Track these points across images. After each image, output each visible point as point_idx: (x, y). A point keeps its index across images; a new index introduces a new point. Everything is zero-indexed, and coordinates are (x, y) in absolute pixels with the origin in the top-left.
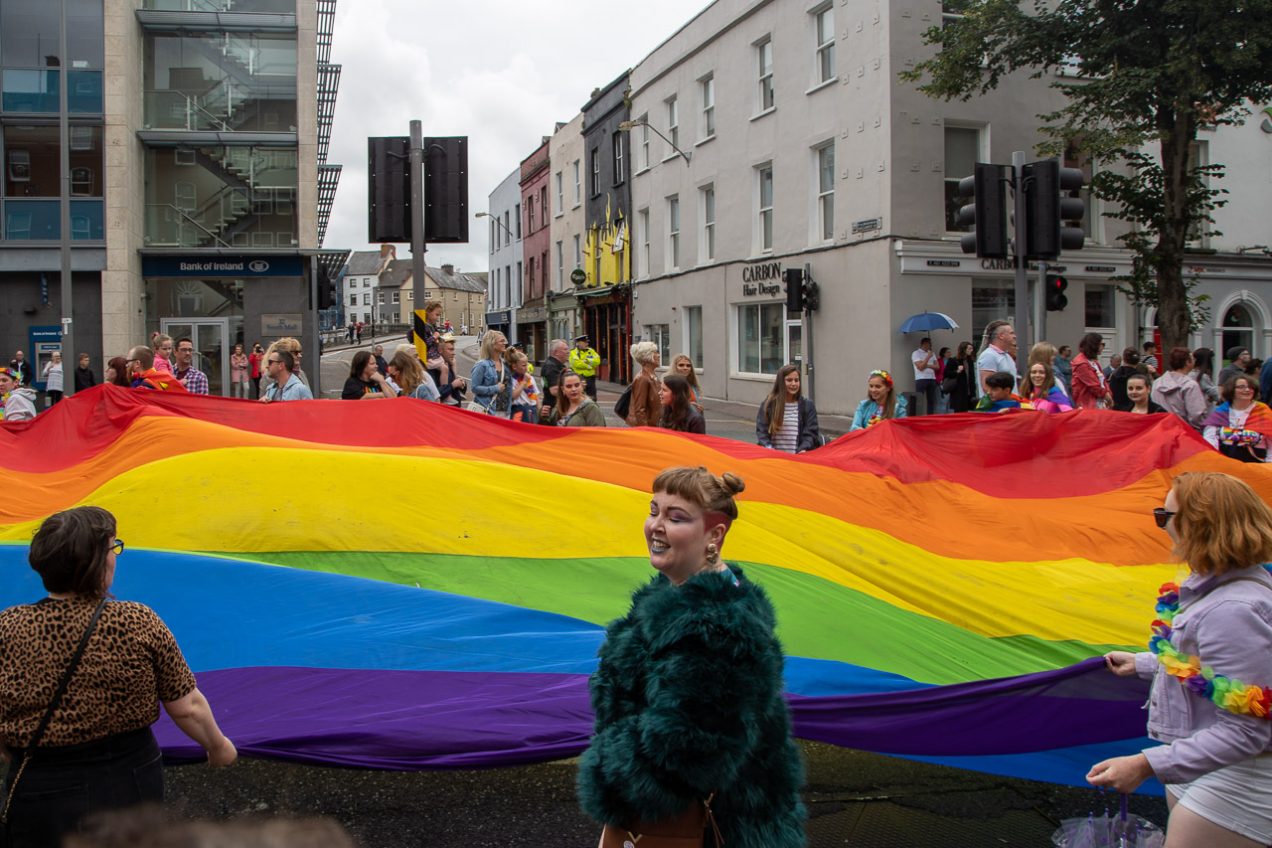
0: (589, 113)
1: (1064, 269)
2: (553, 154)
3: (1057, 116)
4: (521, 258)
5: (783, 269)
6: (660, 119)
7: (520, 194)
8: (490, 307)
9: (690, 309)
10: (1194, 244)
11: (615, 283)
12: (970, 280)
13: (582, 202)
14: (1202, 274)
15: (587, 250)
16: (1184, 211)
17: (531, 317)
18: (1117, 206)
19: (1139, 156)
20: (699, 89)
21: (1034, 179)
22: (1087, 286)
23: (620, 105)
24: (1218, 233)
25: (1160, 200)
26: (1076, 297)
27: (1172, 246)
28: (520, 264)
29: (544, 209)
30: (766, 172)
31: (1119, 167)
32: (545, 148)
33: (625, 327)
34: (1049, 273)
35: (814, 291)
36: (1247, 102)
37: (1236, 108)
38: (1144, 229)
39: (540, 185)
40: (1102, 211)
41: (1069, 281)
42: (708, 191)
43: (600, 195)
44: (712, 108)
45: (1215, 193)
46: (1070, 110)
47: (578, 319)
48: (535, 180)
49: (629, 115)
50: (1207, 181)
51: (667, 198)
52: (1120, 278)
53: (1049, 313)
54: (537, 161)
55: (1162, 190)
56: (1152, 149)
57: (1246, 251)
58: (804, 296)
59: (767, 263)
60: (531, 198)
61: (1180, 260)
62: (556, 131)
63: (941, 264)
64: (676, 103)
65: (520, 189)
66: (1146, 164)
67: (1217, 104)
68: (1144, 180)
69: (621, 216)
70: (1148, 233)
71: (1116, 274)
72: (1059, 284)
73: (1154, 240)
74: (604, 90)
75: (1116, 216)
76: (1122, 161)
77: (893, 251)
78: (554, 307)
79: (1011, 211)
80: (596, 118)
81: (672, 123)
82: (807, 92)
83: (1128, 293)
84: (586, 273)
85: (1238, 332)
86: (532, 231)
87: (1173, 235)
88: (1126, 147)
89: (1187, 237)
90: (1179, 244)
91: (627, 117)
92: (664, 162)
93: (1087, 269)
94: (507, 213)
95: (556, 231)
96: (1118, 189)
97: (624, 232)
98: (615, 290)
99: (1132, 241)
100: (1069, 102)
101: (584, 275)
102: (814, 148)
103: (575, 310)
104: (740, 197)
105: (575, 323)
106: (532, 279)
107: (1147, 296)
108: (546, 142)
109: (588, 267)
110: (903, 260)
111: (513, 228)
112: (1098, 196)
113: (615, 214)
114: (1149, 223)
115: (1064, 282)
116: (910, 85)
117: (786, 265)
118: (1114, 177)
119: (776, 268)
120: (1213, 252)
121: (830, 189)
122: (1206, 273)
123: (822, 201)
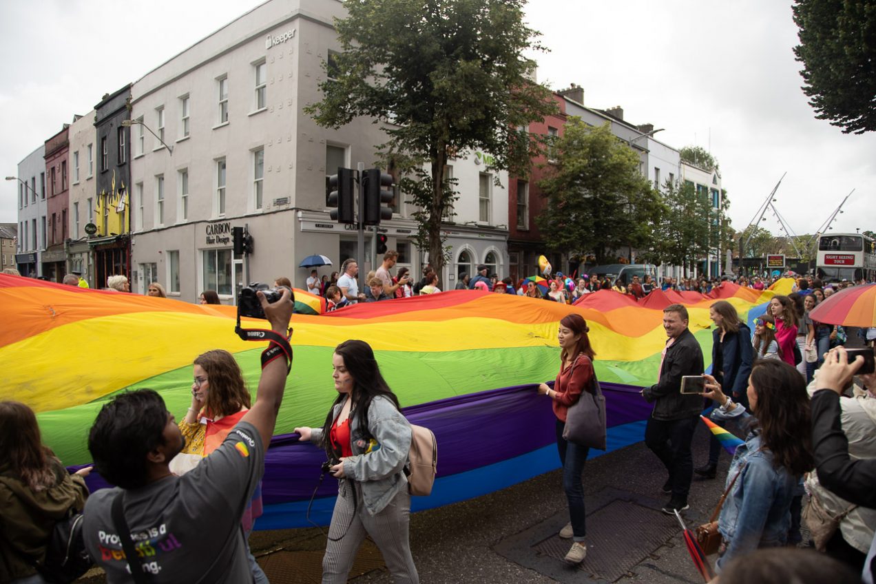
0: (100, 111)
1: (386, 231)
2: (71, 137)
3: (384, 146)
4: (45, 214)
5: (231, 227)
6: (152, 121)
7: (44, 165)
8: (19, 250)
9: (171, 253)
10: (446, 219)
11: (118, 233)
12: (338, 236)
13: (94, 175)
14: (449, 235)
15: (98, 209)
16: (441, 202)
17: (54, 257)
18: (411, 197)
19: (422, 171)
20: (180, 104)
21: (368, 179)
22: (397, 240)
23: (123, 108)
24: (456, 214)
25: (431, 195)
27: (435, 220)
28: (44, 218)
29: (65, 177)
30: (221, 163)
31: (413, 176)
32: (66, 132)
33: (126, 265)
34: (378, 233)
35: (250, 241)
36: (468, 148)
37: (464, 151)
38: (424, 210)
39: (61, 159)
40: (405, 200)
41: (388, 238)
42: (184, 173)
43: (107, 171)
44: (188, 118)
45: (455, 193)
46: (390, 143)
47: (91, 259)
48: (57, 156)
49: (130, 116)
50: (452, 187)
51: (156, 176)
52: (412, 236)
53: (378, 255)
54: (58, 141)
55: (432, 190)
56: (428, 167)
57: (469, 224)
58: (244, 245)
59: (222, 223)
60: (53, 169)
61: (439, 227)
62: (75, 121)
63: (323, 226)
64: (163, 112)
65: (44, 161)
66: (425, 175)
67: (456, 147)
68: (424, 184)
69: (123, 187)
70: (425, 213)
71: (410, 234)
72: (383, 239)
73: (428, 216)
74: (112, 95)
75: (410, 203)
76: (415, 173)
77: (296, 218)
78: (73, 250)
79: (356, 197)
80: (105, 115)
81: (160, 124)
82: (250, 114)
83: (416, 244)
84: (97, 226)
85: (464, 265)
86: (54, 194)
87: (436, 214)
88: (416, 166)
89: (443, 215)
90: (439, 218)
91: (129, 117)
92: (155, 151)
93: (398, 231)
94: (34, 179)
95: (73, 195)
96: (412, 188)
97: (125, 198)
98: (119, 239)
99: (418, 216)
100: (389, 138)
101: (96, 227)
102: (252, 150)
103: (88, 253)
104: (205, 178)
105: (89, 262)
106: (54, 230)
107: (425, 246)
108: (66, 129)
109: (99, 222)
110: (302, 223)
111: (39, 190)
112: (403, 191)
113: (118, 185)
114: (426, 207)
115: (385, 238)
116: (309, 115)
117: (233, 224)
118: (411, 181)
119: (227, 226)
120: (455, 224)
121: (261, 177)
122: (451, 235)
123: (256, 184)
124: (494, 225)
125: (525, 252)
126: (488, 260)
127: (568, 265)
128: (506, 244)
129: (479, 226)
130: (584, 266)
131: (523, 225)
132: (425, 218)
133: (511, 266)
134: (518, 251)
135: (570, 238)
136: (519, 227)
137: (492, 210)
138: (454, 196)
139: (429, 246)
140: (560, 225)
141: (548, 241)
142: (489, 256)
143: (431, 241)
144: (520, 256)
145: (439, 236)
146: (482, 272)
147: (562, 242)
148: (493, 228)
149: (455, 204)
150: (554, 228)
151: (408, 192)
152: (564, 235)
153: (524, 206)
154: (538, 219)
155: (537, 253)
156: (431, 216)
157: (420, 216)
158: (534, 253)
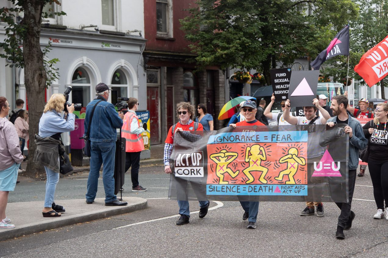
10: (52, 22)
14: (54, 43)
57: (86, 29)
61: (38, 32)
85: (81, 87)
87: (33, 12)
89: (43, 15)
90: (37, 19)
120: (65, 28)
122: (60, 43)
124: (124, 31)
125: (167, 68)
126: (117, 79)
127: (228, 86)
128: (141, 57)
129: (101, 32)
130: (250, 86)
131: (166, 31)
133: (148, 88)
134: (160, 68)
135: (227, 48)
136: (159, 34)
137: (120, 8)
139: (23, 60)
140: (215, 31)
141: (199, 53)
142: (118, 74)
143: (27, 52)
144: (161, 74)
145: (38, 45)
146: (102, 93)
147: (217, 54)
148: (123, 34)
150: (206, 36)
152: (221, 44)
153: (166, 5)
154: (186, 23)
155: (185, 70)
156: (25, 14)
157: (8, 15)
158: (182, 70)
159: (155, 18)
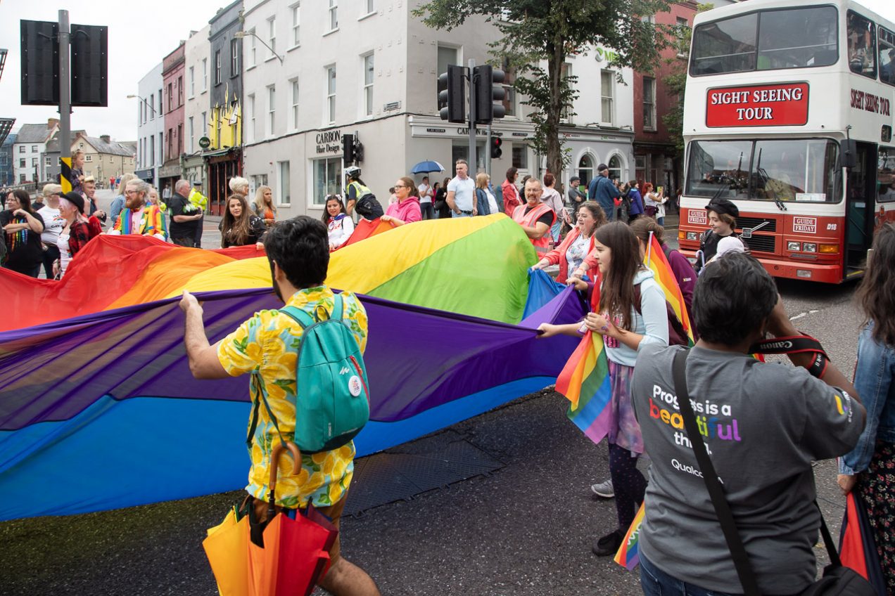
0: (214, 24)
1: (501, 134)
2: (187, 53)
3: (497, 44)
4: (163, 130)
5: (342, 135)
6: (264, 32)
7: (162, 82)
8: (138, 166)
9: (282, 163)
10: (565, 121)
11: (231, 146)
12: (451, 140)
13: (208, 89)
14: (568, 137)
15: (212, 123)
16: (559, 101)
17: (170, 172)
18: (527, 98)
19: (538, 69)
20: (290, 13)
21: (480, 76)
22: (513, 144)
23: (236, 21)
24: (575, 114)
25: (548, 95)
26: (507, 150)
27: (554, 120)
28: (161, 134)
29: (180, 93)
30: (331, 71)
31: (529, 75)
32: (182, 48)
34: (493, 136)
35: (360, 149)
36: (588, 43)
37: (584, 46)
38: (541, 111)
39: (177, 76)
40: (521, 101)
41: (503, 142)
42: (295, 82)
43: (221, 84)
44: (299, 27)
45: (574, 92)
46: (503, 40)
47: (204, 173)
48: (173, 72)
49: (243, 28)
50: (571, 85)
51: (268, 87)
52: (529, 139)
53: (492, 159)
54: (175, 57)
55: (549, 89)
56: (544, 65)
57: (590, 126)
58: (354, 152)
59: (332, 131)
60: (170, 85)
61: (557, 129)
62: (191, 36)
63: (435, 131)
64: (274, 21)
65: (162, 78)
66: (542, 74)
67: (575, 43)
68: (540, 83)
69: (236, 99)
70: (542, 113)
71: (527, 137)
72: (497, 142)
73: (546, 117)
74: (226, 8)
75: (527, 103)
76: (531, 72)
77: (407, 122)
78: (187, 165)
80: (219, 29)
81: (271, 35)
82: (359, 19)
83: (532, 147)
84: (211, 140)
85: (586, 170)
86: (171, 110)
87: (554, 115)
88: (532, 64)
89: (561, 116)
90: (557, 119)
91: (241, 29)
92: (266, 62)
93: (514, 134)
94: (152, 96)
95: (189, 109)
96: (528, 87)
97: (238, 110)
98: (231, 152)
99: (535, 118)
100: (503, 36)
101: (209, 141)
102: (361, 56)
103: (202, 167)
104: (315, 85)
105: (202, 176)
106: (170, 145)
107: (542, 149)
108: (183, 45)
109: (212, 136)
110: (413, 128)
111: (157, 107)
112: (518, 91)
113: (231, 97)
114: (543, 107)
115: (500, 141)
116: (418, 19)
117: (343, 132)
118: (526, 80)
119: (337, 134)
120: (574, 125)
121: (372, 82)
122: (571, 137)
123: (366, 90)
124: (618, 126)
125: (652, 155)
126: (612, 164)
128: (631, 147)
129: (602, 128)
131: (650, 125)
132: (543, 120)
133: (637, 171)
134: (645, 155)
136: (646, 128)
137: (615, 110)
138: (574, 95)
139: (547, 150)
142: (613, 160)
143: (549, 144)
144: (646, 160)
145: (557, 139)
146: (603, 172)
148: (617, 129)
149: (575, 103)
151: (524, 92)
153: (651, 105)
154: (668, 119)
155: (666, 156)
156: (548, 116)
157: (537, 117)
158: (663, 156)
159: (642, 115)
